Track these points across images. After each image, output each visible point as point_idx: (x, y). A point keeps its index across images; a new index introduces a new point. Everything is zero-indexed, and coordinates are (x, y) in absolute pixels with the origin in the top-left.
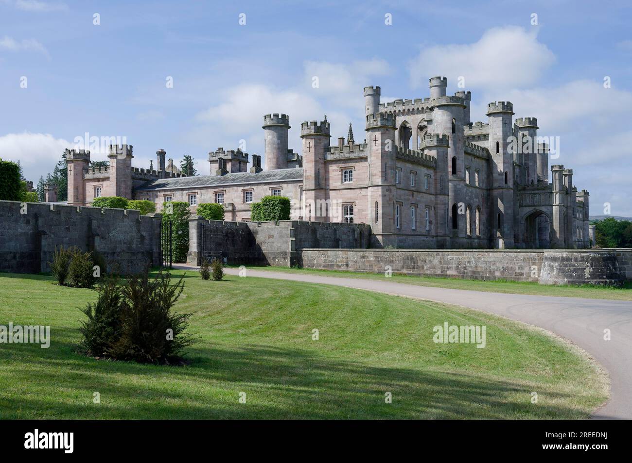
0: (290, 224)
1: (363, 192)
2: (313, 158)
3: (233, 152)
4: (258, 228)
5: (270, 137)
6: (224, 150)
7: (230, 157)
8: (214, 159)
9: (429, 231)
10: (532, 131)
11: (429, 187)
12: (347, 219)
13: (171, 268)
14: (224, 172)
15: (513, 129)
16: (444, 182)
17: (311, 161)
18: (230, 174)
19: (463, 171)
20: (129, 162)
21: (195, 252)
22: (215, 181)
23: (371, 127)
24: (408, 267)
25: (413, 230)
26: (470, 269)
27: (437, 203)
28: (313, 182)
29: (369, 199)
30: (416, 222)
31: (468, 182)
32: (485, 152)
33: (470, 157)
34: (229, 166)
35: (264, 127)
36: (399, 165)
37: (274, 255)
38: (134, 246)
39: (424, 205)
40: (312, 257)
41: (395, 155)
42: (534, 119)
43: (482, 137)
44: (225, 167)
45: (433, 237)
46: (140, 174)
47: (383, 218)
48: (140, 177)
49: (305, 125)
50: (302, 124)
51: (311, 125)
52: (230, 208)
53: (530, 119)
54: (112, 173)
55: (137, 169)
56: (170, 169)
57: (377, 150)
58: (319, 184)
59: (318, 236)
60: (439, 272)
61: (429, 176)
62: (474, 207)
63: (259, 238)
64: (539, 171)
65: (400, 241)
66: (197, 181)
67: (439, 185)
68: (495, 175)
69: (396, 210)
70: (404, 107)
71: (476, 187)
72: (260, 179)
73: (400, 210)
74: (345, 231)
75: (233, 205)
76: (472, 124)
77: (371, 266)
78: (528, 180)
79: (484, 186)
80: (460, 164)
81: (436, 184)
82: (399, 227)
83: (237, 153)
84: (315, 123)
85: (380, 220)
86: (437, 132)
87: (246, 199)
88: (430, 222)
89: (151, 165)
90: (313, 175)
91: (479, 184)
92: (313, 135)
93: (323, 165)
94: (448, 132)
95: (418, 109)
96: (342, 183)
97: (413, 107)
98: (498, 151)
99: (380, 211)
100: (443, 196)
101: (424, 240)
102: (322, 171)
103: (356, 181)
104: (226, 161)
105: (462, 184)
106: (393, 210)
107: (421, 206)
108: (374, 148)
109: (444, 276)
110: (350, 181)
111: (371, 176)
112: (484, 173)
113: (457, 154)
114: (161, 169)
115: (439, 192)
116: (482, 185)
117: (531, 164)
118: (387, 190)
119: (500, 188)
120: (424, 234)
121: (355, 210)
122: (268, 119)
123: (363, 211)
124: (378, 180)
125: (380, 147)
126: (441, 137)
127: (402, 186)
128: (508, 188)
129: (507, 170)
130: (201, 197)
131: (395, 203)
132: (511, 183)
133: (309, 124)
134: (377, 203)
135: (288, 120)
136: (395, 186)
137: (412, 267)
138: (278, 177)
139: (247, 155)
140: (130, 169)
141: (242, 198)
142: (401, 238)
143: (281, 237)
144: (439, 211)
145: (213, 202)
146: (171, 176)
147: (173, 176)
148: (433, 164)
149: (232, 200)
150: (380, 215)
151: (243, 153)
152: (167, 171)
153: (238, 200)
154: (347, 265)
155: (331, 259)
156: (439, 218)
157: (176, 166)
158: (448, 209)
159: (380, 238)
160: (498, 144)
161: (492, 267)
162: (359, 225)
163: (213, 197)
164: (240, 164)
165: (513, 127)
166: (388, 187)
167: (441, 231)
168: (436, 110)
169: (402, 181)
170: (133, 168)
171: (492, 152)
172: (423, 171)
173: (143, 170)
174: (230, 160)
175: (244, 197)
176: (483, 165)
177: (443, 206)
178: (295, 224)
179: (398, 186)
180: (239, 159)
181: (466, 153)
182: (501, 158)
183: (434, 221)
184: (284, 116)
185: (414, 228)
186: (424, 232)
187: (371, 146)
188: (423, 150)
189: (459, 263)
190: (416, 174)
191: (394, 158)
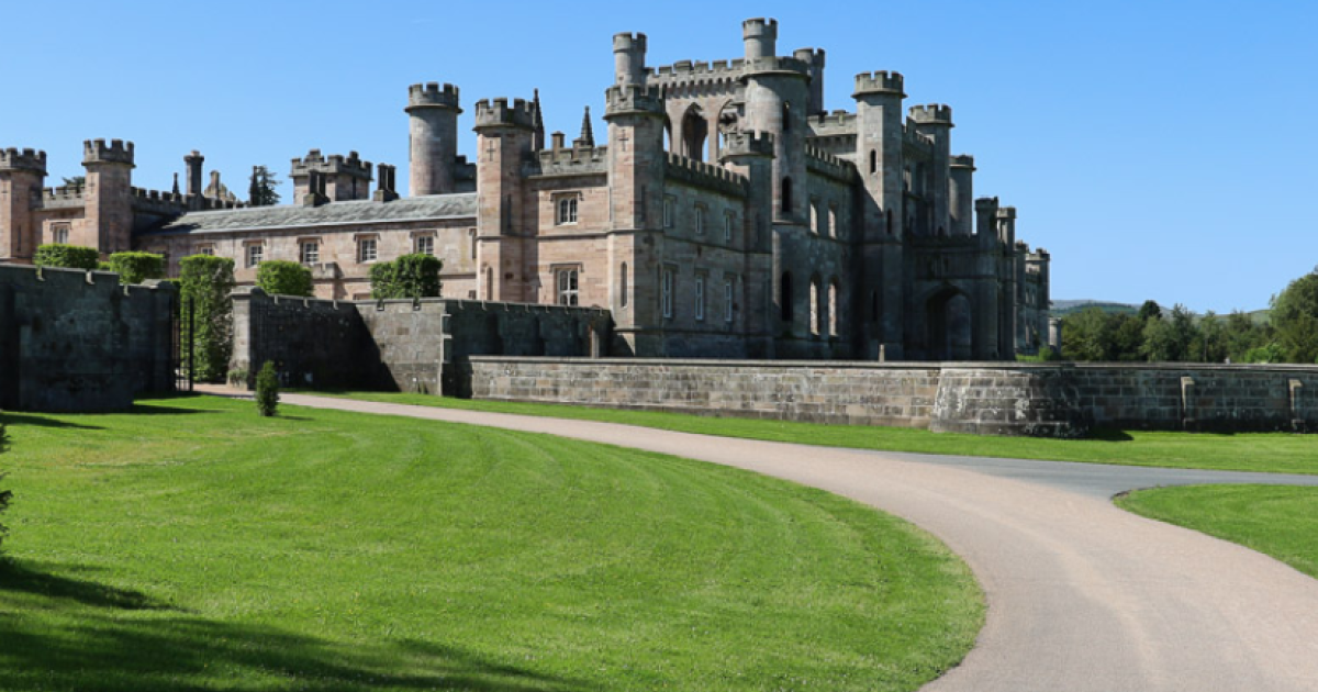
0: (443, 305)
1: (598, 243)
2: (498, 173)
3: (339, 159)
4: (378, 314)
5: (420, 130)
6: (322, 154)
7: (333, 169)
8: (301, 172)
9: (732, 323)
10: (940, 131)
11: (733, 236)
12: (565, 297)
13: (191, 393)
14: (320, 199)
15: (903, 127)
16: (762, 227)
17: (493, 180)
18: (333, 203)
19: (803, 205)
20: (125, 176)
21: (244, 362)
22: (301, 218)
23: (616, 111)
24: (678, 396)
25: (699, 322)
26: (799, 401)
27: (747, 269)
28: (497, 221)
29: (611, 258)
30: (705, 305)
31: (814, 228)
32: (849, 169)
33: (819, 180)
34: (330, 189)
35: (408, 110)
36: (672, 189)
37: (410, 369)
38: (107, 347)
39: (722, 273)
40: (485, 374)
41: (661, 169)
42: (946, 108)
43: (844, 140)
44: (323, 189)
45: (739, 336)
46: (149, 201)
47: (636, 295)
48: (149, 206)
49: (482, 107)
50: (477, 104)
51: (495, 106)
52: (330, 273)
53: (936, 107)
54: (90, 198)
55: (143, 192)
56: (214, 191)
57: (626, 159)
58: (510, 226)
59: (501, 332)
60: (737, 405)
61: (733, 215)
62: (825, 277)
63: (379, 336)
64: (952, 210)
65: (672, 344)
66: (265, 217)
67: (753, 233)
68: (868, 216)
69: (663, 282)
70: (692, 77)
71: (830, 239)
72: (393, 213)
73: (674, 281)
74: (559, 322)
75: (335, 266)
76: (826, 113)
77: (604, 392)
78: (933, 227)
79: (846, 237)
80: (799, 190)
81: (747, 229)
82: (669, 316)
83: (349, 160)
84: (503, 103)
85: (630, 301)
86: (750, 127)
87: (362, 257)
88: (735, 307)
89: (176, 183)
90: (498, 208)
91: (837, 232)
92: (497, 127)
93: (518, 189)
94: (773, 129)
95: (720, 80)
96: (557, 224)
97: (710, 76)
98: (873, 169)
99: (630, 283)
100: (760, 255)
101: (721, 343)
102: (516, 200)
103: (585, 221)
104: (325, 178)
105: (802, 231)
106: (656, 281)
107: (717, 275)
108: (621, 155)
109: (746, 413)
110: (571, 220)
111: (615, 210)
112: (846, 211)
113: (791, 171)
114: (193, 191)
115: (752, 246)
116: (844, 235)
117: (937, 195)
118: (646, 241)
119: (877, 241)
120: (722, 329)
121: (582, 279)
122: (416, 94)
123: (597, 282)
124: (629, 222)
125: (632, 154)
126: (757, 137)
127: (677, 232)
128: (893, 241)
129: (891, 206)
130: (271, 249)
131: (662, 266)
132: (898, 233)
133: (491, 104)
134: (624, 266)
135: (457, 96)
136: (662, 231)
137: (684, 395)
138: (428, 211)
139: (369, 165)
140: (127, 189)
141: (355, 253)
142: (674, 337)
143: (424, 331)
144: (752, 285)
145: (296, 260)
146: (213, 205)
147: (219, 205)
148: (742, 190)
149: (335, 256)
150: (630, 291)
151: (360, 162)
152: (206, 196)
153: (347, 256)
154: (556, 392)
155: (524, 378)
156: (752, 299)
157: (226, 186)
158: (770, 281)
159: (630, 338)
160: (873, 154)
161: (841, 397)
162: (587, 310)
163: (297, 249)
164: (354, 182)
165: (904, 122)
166: (646, 233)
167: (755, 325)
168: (752, 83)
169: (677, 223)
170: (134, 189)
171: (863, 169)
172: (723, 203)
173: (154, 194)
174: (334, 176)
175: (358, 250)
176: (844, 196)
177: (760, 275)
178: (451, 306)
179: (668, 233)
180: (352, 174)
181: (811, 170)
182: (880, 183)
183: (741, 305)
184: (448, 88)
185: (700, 318)
186: (721, 325)
187: (615, 151)
188: (723, 162)
189: (779, 388)
190: (704, 209)
191: (661, 176)
